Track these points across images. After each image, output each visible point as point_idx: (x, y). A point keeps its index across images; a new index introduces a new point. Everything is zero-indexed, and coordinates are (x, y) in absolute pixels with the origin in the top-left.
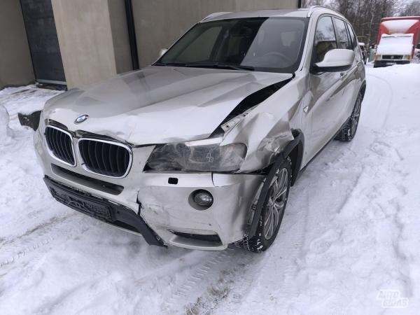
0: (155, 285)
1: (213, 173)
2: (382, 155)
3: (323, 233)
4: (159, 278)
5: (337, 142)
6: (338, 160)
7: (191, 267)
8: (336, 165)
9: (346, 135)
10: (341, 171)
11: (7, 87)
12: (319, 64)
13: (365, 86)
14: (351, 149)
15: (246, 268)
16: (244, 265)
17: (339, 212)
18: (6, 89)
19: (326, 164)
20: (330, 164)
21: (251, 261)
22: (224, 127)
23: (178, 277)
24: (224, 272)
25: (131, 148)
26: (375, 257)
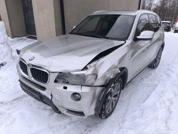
0: (58, 129)
1: (82, 86)
2: (169, 76)
3: (135, 112)
4: (60, 126)
5: (150, 68)
6: (148, 77)
7: (74, 122)
8: (147, 79)
9: (154, 66)
10: (149, 82)
11: (15, 37)
12: (138, 37)
13: (164, 44)
14: (155, 72)
15: (98, 125)
16: (97, 124)
17: (143, 102)
18: (15, 38)
19: (143, 79)
20: (144, 79)
21: (100, 122)
22: (88, 66)
23: (68, 127)
24: (88, 126)
25: (49, 73)
26: (156, 126)
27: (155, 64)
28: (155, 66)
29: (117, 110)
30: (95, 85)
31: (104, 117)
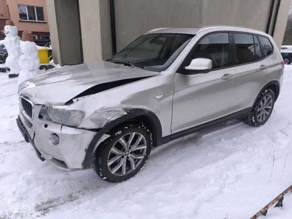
0: (44, 183)
1: (63, 125)
4: (49, 180)
5: (247, 125)
6: (232, 139)
7: (70, 179)
8: (227, 142)
9: (252, 121)
10: (228, 146)
12: (187, 68)
16: (99, 187)
19: (220, 140)
20: (223, 140)
23: (59, 183)
24: (85, 188)
25: (34, 104)
26: (182, 207)
27: (253, 118)
28: (254, 121)
29: (141, 176)
30: (81, 126)
31: (105, 178)
